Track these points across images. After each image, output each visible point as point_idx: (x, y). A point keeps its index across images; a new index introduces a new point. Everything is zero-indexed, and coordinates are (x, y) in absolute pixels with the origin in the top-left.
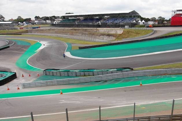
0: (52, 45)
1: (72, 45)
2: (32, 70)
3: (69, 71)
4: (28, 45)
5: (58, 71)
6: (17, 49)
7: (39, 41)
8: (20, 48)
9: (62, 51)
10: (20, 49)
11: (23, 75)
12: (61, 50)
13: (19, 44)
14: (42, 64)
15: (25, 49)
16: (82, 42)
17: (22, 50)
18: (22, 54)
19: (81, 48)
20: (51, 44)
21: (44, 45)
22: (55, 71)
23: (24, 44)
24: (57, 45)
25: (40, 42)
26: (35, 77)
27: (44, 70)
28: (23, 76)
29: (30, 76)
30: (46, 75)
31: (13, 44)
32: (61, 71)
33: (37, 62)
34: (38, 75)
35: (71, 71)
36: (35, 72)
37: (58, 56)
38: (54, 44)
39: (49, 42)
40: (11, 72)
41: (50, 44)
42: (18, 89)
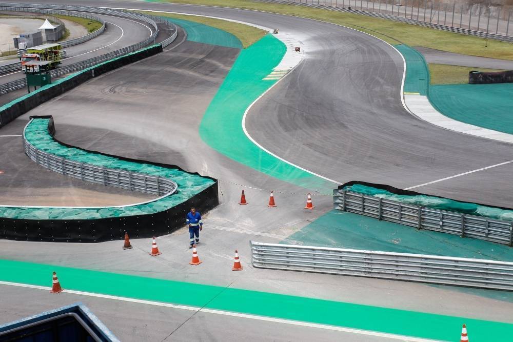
0: (332, 53)
1: (429, 59)
2: (272, 173)
3: (471, 212)
4: (230, 44)
5: (413, 199)
6: (191, 59)
7: (271, 31)
8: (201, 57)
9: (388, 88)
10: (202, 61)
11: (243, 196)
12: (381, 81)
13: (195, 37)
14: (310, 145)
15: (221, 66)
16: (477, 45)
17: (213, 70)
18: (216, 85)
19: (478, 79)
20: (327, 48)
21: (298, 50)
22: (394, 198)
23: (212, 42)
24: (351, 52)
25: (275, 36)
26: (296, 215)
27: (341, 187)
28: (243, 201)
29: (272, 202)
30: (345, 210)
31: (174, 36)
32: (430, 206)
33: (286, 134)
34: (310, 205)
35: (480, 210)
36: (290, 186)
37: (373, 113)
38: (338, 46)
39: (315, 39)
40: (197, 174)
41: (320, 48)
42: (238, 266)
